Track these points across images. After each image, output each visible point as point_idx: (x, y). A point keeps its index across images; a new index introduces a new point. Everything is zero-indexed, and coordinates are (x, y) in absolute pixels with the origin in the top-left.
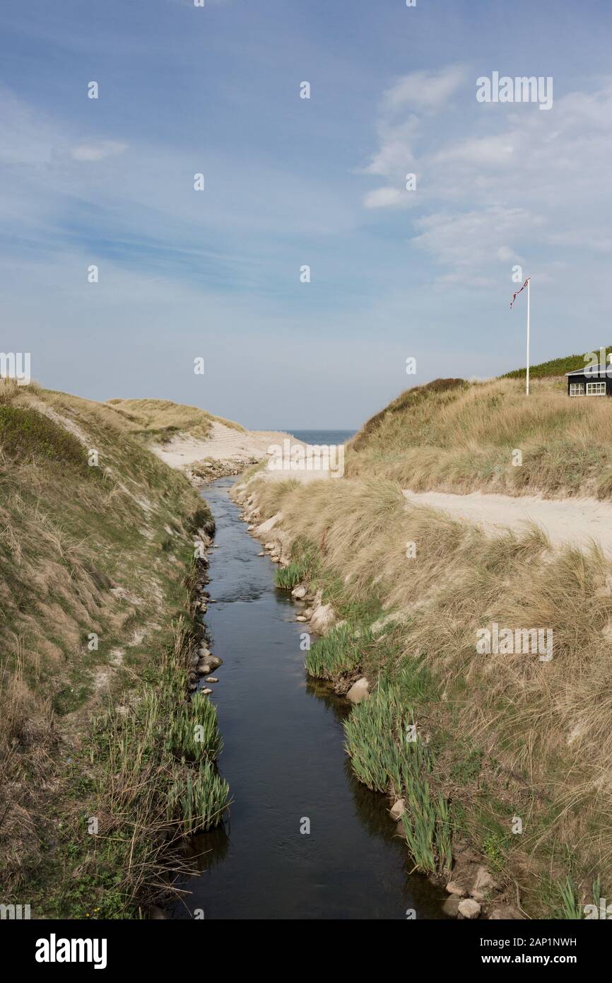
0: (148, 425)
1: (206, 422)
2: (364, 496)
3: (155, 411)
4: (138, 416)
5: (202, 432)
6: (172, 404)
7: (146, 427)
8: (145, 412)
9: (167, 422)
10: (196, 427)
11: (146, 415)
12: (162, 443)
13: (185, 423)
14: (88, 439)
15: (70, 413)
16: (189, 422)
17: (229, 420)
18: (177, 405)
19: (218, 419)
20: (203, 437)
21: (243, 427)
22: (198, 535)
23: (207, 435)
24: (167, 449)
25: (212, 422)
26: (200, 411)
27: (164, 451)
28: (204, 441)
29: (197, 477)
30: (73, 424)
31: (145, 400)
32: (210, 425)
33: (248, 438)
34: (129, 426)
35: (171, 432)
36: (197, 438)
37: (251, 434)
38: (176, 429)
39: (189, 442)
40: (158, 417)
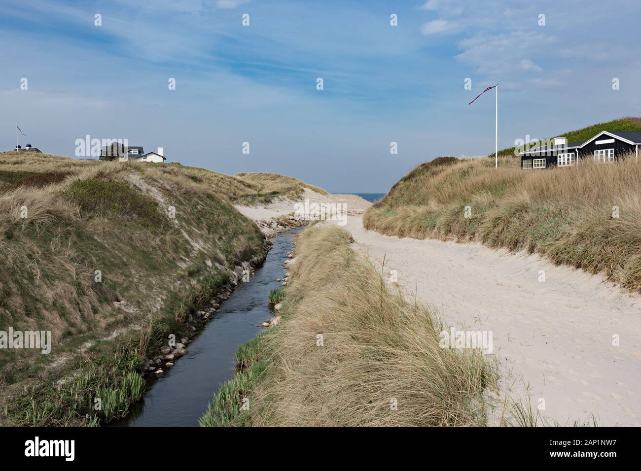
0: (260, 190)
1: (299, 188)
2: (324, 240)
3: (266, 181)
4: (255, 185)
5: (295, 195)
6: (279, 176)
7: (258, 192)
8: (260, 182)
9: (273, 189)
10: (291, 192)
11: (261, 184)
12: (265, 203)
13: (285, 189)
14: (166, 201)
15: (156, 184)
16: (288, 188)
17: (317, 187)
18: (282, 176)
19: (309, 186)
20: (296, 199)
21: (326, 192)
22: (241, 266)
23: (299, 197)
24: (267, 207)
25: (304, 188)
26: (297, 181)
27: (265, 208)
28: (297, 201)
29: (280, 227)
30: (156, 191)
31: (261, 173)
32: (302, 190)
33: (329, 199)
34: (245, 191)
35: (274, 195)
36: (291, 199)
37: (332, 196)
38: (278, 193)
39: (285, 202)
40: (268, 185)
